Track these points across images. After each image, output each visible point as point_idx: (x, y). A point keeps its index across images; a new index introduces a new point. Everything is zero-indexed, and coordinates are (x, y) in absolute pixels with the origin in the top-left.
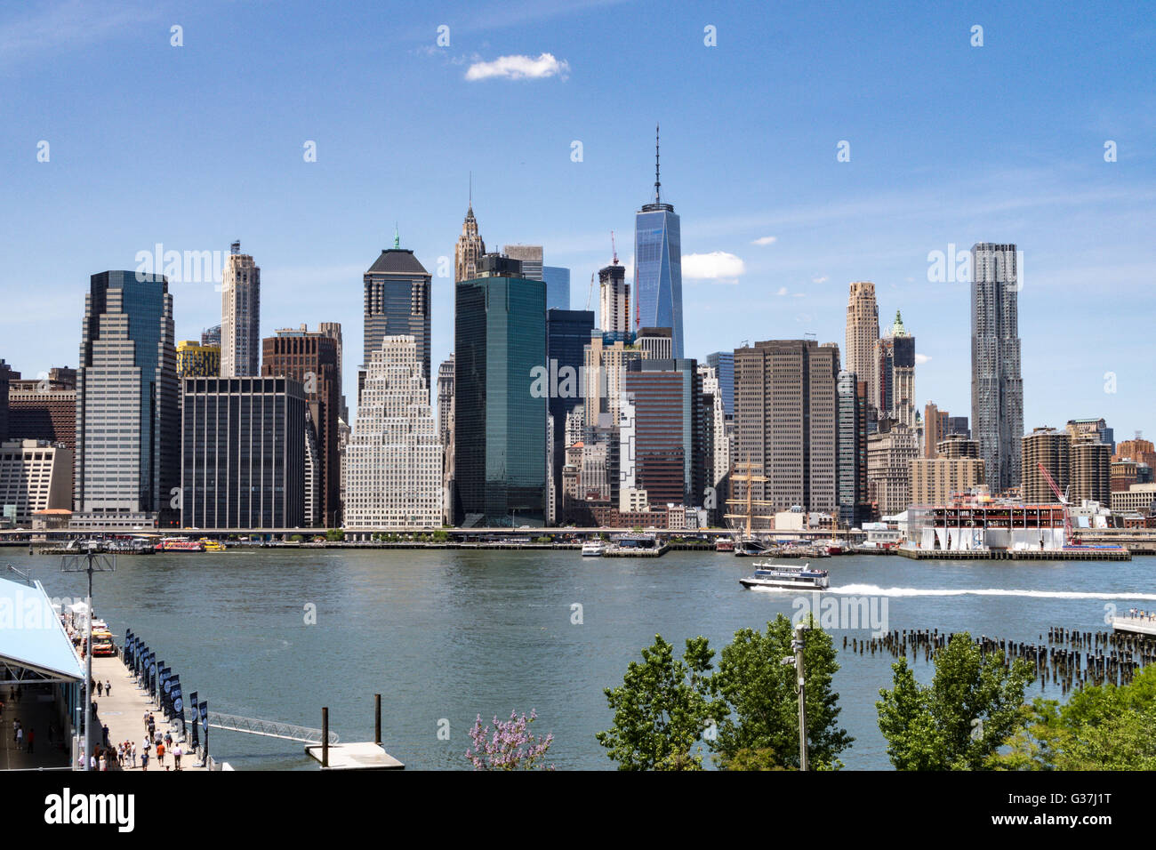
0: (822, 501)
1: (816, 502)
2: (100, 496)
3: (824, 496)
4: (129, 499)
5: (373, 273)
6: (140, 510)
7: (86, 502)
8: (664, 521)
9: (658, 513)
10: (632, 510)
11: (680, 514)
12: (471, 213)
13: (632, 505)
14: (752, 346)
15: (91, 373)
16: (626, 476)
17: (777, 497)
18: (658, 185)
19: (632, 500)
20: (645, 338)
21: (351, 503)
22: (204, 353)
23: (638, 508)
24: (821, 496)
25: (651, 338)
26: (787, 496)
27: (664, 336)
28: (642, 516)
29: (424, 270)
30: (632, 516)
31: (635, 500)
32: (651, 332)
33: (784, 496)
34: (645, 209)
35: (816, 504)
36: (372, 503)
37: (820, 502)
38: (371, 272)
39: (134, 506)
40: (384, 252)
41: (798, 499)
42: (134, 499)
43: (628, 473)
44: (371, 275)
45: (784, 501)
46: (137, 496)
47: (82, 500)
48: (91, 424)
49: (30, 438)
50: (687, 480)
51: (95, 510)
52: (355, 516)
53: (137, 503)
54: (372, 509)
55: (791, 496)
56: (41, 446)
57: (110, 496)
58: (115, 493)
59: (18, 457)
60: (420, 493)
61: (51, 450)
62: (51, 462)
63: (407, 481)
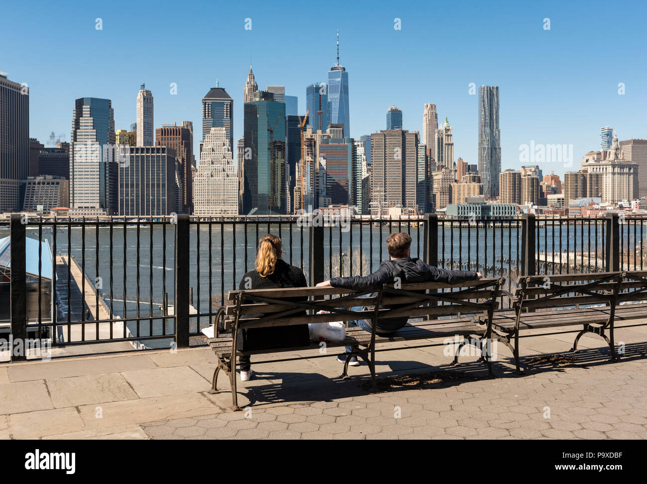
0: (410, 203)
2: (82, 201)
3: (411, 200)
4: (94, 202)
6: (100, 208)
7: (75, 204)
10: (325, 206)
11: (346, 209)
12: (251, 71)
13: (324, 204)
14: (379, 132)
17: (390, 200)
18: (338, 58)
20: (331, 129)
21: (197, 204)
22: (129, 135)
23: (327, 206)
25: (334, 129)
27: (340, 128)
29: (230, 97)
30: (324, 209)
31: (326, 202)
33: (393, 200)
34: (332, 69)
35: (407, 204)
36: (206, 204)
38: (205, 98)
39: (97, 206)
40: (212, 89)
41: (399, 202)
42: (97, 202)
43: (323, 190)
44: (205, 100)
45: (396, 203)
46: (98, 201)
47: (73, 203)
48: (76, 168)
49: (49, 175)
50: (350, 193)
51: (79, 207)
52: (198, 209)
53: (98, 204)
54: (206, 207)
55: (396, 200)
56: (54, 178)
57: (86, 201)
58: (88, 200)
59: (44, 183)
60: (228, 199)
61: (57, 180)
62: (59, 186)
63: (222, 193)
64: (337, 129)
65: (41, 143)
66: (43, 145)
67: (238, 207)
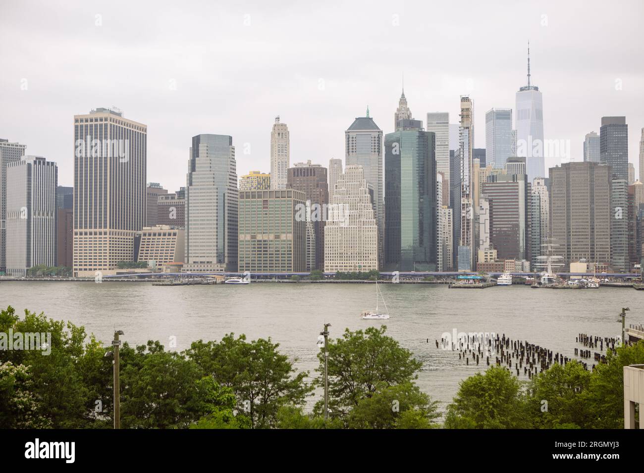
0: (602, 256)
1: (598, 256)
2: (197, 255)
3: (603, 253)
4: (211, 256)
5: (351, 131)
6: (217, 263)
7: (189, 258)
8: (503, 268)
9: (499, 263)
10: (485, 261)
11: (512, 264)
12: (403, 95)
13: (485, 259)
14: (560, 166)
15: (191, 189)
16: (483, 242)
17: (574, 253)
18: (529, 75)
19: (485, 256)
20: (509, 163)
21: (327, 258)
22: (262, 177)
23: (489, 260)
24: (601, 253)
25: (513, 163)
26: (581, 253)
27: (521, 162)
28: (490, 265)
29: (378, 128)
30: (484, 265)
31: (487, 256)
32: (513, 160)
33: (579, 253)
34: (522, 89)
35: (598, 258)
36: (339, 258)
37: (600, 256)
38: (349, 131)
39: (214, 260)
40: (356, 119)
41: (587, 255)
42: (214, 257)
43: (484, 241)
44: (349, 132)
45: (578, 256)
46: (215, 255)
47: (188, 257)
48: (191, 217)
49: (166, 225)
50: (521, 244)
51: (194, 262)
52: (330, 265)
53: (215, 258)
54: (339, 262)
55: (583, 253)
56: (172, 229)
57: (202, 255)
58: (204, 253)
59: (160, 235)
60: (365, 252)
61: (176, 231)
62: (176, 237)
63: (358, 245)
64: (517, 163)
65: (164, 188)
66: (167, 191)
67: (376, 262)
